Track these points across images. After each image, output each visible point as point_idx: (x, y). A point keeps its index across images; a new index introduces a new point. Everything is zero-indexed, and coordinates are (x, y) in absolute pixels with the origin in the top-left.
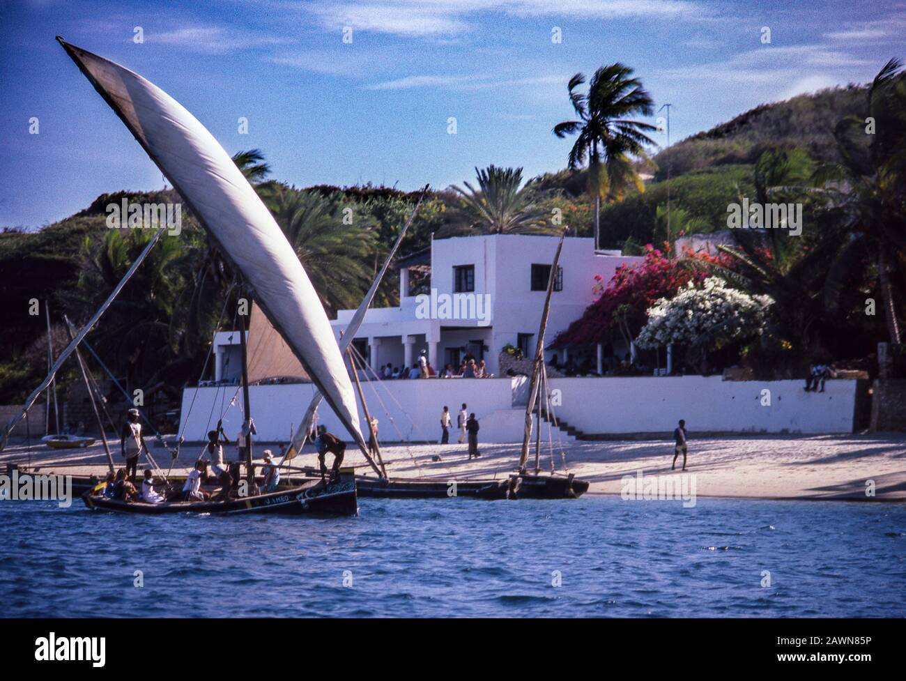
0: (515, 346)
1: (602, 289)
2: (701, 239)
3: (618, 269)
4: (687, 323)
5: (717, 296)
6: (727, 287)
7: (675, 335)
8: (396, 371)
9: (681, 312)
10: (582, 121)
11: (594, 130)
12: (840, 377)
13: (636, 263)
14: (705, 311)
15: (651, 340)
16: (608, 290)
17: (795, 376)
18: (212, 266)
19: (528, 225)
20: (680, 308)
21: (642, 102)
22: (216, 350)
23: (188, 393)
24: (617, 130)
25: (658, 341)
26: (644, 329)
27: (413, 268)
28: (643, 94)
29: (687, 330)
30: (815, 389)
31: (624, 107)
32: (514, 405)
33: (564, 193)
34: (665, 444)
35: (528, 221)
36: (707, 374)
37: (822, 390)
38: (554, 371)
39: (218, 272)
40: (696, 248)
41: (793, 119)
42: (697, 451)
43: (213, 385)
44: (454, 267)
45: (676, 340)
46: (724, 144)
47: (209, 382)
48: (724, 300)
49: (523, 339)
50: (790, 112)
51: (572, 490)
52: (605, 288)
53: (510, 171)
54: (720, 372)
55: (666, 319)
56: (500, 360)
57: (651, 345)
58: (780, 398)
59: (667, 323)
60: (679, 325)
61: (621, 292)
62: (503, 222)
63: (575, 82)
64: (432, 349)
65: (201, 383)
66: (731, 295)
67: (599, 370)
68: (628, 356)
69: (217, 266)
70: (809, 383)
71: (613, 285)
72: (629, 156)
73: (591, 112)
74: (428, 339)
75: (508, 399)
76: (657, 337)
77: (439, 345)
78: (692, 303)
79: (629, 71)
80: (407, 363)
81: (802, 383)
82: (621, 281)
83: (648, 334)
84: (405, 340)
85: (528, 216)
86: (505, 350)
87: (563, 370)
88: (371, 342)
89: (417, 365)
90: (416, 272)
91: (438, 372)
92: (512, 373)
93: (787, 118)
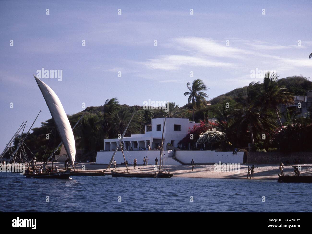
0: (170, 143)
1: (190, 130)
2: (214, 119)
3: (194, 126)
4: (208, 139)
5: (214, 132)
6: (217, 130)
7: (205, 141)
8: (143, 148)
9: (206, 136)
10: (190, 92)
11: (193, 94)
12: (241, 151)
13: (198, 124)
14: (212, 136)
15: (200, 142)
16: (192, 131)
17: (231, 151)
18: (105, 124)
19: (176, 115)
20: (206, 135)
21: (204, 87)
22: (104, 143)
23: (98, 153)
24: (198, 94)
25: (201, 143)
26: (198, 140)
27: (148, 125)
28: (204, 86)
29: (208, 140)
30: (235, 154)
31: (200, 89)
32: (169, 157)
33: (188, 108)
34: (199, 166)
35: (176, 114)
36: (212, 150)
37: (237, 154)
38: (179, 149)
39: (107, 125)
40: (212, 121)
41: (244, 91)
42: (204, 167)
43: (104, 151)
44: (157, 125)
45: (205, 142)
46: (227, 97)
47: (102, 150)
48: (216, 133)
49: (172, 142)
50: (243, 90)
51: (169, 176)
52: (191, 130)
53: (172, 103)
54: (215, 150)
55: (203, 138)
56: (167, 146)
57: (200, 143)
58: (227, 156)
59: (203, 139)
60: (206, 139)
61: (195, 131)
62: (171, 115)
63: (188, 84)
64: (151, 144)
65: (101, 150)
66: (218, 132)
67: (189, 149)
68: (196, 146)
69: (107, 124)
70: (234, 152)
71: (193, 130)
72: (201, 100)
73: (193, 90)
74: (150, 141)
75: (168, 155)
76: (201, 142)
77: (153, 143)
78: (209, 134)
79: (201, 81)
80: (146, 147)
81: (232, 152)
82: (195, 129)
83: (199, 141)
84: (145, 142)
85: (177, 113)
86: (168, 144)
87: (181, 149)
88: (138, 142)
89: (148, 147)
90: (149, 126)
91: (152, 149)
92: (169, 149)
93: (242, 92)
